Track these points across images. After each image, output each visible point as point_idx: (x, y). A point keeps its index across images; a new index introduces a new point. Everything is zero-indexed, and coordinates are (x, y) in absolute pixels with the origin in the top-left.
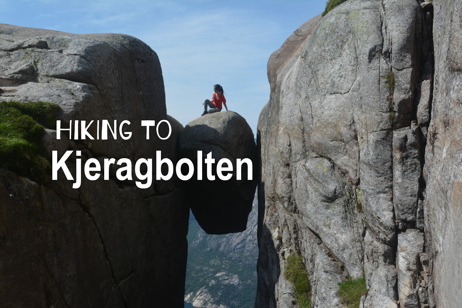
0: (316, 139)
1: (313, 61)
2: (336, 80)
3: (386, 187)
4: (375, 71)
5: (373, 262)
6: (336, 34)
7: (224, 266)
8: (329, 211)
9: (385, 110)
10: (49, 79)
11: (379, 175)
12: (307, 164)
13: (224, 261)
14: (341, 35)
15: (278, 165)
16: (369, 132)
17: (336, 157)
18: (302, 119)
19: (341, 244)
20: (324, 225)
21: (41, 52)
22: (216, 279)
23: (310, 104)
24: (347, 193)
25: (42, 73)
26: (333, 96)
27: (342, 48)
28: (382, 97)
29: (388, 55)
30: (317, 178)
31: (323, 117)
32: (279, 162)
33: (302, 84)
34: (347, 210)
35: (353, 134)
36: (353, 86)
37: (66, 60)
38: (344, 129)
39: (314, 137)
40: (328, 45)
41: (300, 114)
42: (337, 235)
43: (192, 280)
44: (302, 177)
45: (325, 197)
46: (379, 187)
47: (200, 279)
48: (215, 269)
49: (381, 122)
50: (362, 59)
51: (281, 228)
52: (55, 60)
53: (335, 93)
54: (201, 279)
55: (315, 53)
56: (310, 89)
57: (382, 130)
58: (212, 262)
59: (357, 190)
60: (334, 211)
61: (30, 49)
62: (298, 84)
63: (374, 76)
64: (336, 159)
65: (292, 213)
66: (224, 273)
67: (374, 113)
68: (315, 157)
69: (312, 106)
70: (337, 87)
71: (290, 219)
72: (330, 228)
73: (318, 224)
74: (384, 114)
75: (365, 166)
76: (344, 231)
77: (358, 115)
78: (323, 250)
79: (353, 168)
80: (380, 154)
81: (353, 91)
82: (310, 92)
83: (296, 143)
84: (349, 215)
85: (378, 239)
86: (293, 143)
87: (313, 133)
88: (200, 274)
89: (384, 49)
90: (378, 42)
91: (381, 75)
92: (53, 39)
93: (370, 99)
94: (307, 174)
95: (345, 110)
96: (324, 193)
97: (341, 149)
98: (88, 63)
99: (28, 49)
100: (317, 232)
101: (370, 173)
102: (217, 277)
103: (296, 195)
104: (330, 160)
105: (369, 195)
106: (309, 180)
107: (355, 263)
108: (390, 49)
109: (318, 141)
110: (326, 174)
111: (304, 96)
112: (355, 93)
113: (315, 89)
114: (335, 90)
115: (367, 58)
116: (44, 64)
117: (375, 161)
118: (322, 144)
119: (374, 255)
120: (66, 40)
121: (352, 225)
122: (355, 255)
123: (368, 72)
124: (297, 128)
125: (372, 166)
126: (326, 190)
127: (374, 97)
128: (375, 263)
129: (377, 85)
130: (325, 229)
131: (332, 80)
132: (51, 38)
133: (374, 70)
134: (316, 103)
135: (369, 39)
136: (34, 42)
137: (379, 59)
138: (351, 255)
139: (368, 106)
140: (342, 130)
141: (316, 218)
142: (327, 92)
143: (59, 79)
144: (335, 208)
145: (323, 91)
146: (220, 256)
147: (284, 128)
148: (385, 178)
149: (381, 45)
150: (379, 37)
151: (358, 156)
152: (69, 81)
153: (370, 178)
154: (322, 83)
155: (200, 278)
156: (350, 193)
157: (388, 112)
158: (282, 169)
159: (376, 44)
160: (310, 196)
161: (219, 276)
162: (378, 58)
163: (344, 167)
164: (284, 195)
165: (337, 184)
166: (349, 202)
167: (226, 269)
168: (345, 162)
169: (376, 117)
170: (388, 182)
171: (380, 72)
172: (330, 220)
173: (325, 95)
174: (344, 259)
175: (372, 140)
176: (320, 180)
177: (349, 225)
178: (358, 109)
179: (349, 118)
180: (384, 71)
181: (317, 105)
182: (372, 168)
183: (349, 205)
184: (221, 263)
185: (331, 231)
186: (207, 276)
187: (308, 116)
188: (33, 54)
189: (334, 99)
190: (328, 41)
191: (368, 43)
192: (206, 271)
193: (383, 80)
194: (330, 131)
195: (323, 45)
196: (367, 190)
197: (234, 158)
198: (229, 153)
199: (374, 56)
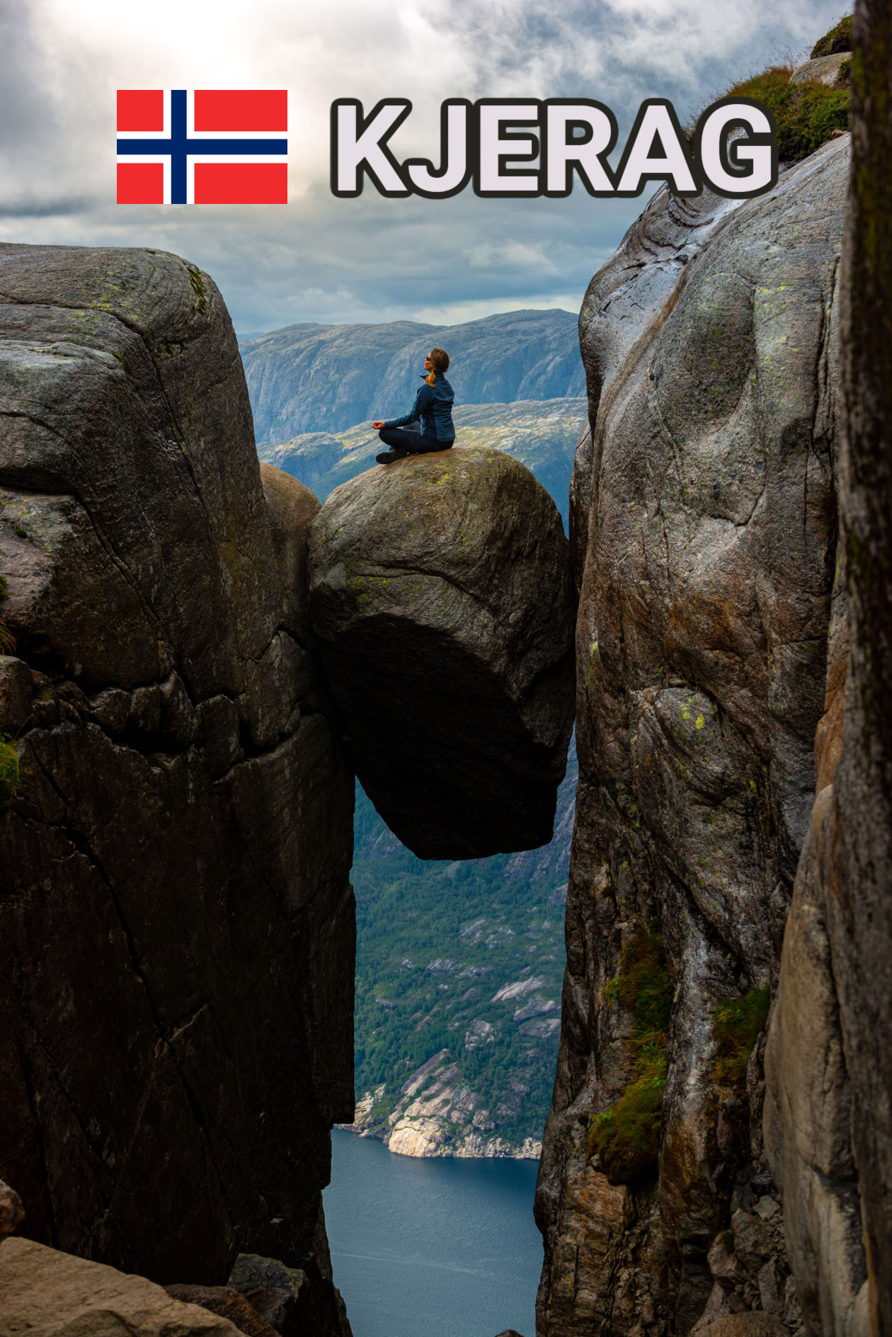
0: (677, 639)
2: (723, 483)
4: (795, 488)
6: (726, 341)
7: (532, 948)
8: (710, 827)
12: (658, 705)
13: (533, 924)
15: (597, 689)
16: (784, 639)
17: (724, 690)
18: (647, 574)
20: (700, 864)
22: (497, 1012)
23: (665, 536)
24: (751, 782)
26: (717, 524)
29: (824, 445)
30: (682, 743)
31: (691, 582)
32: (600, 679)
34: (753, 825)
35: (758, 636)
38: (736, 623)
39: (672, 632)
40: (708, 371)
41: (642, 559)
42: (729, 890)
43: (378, 1025)
44: (648, 737)
45: (700, 791)
46: (805, 776)
47: (416, 1022)
48: (490, 968)
49: (808, 618)
51: (613, 863)
53: (720, 517)
54: (421, 1019)
57: (810, 638)
58: (474, 929)
60: (722, 828)
63: (792, 500)
64: (724, 696)
65: (637, 824)
66: (535, 983)
67: (793, 595)
68: (679, 686)
69: (669, 542)
70: (724, 502)
72: (714, 871)
73: (687, 862)
74: (812, 601)
75: (777, 725)
76: (743, 878)
78: (700, 927)
79: (759, 721)
81: (755, 523)
82: (664, 499)
83: (636, 637)
86: (630, 635)
87: (671, 623)
88: (415, 995)
89: (817, 430)
90: (803, 411)
91: (808, 497)
93: (784, 557)
94: (658, 730)
95: (739, 571)
96: (697, 783)
97: (732, 670)
98: (53, 434)
100: (686, 880)
101: (786, 742)
102: (500, 1005)
104: (712, 698)
106: (662, 745)
108: (830, 430)
109: (682, 644)
110: (700, 733)
111: (651, 506)
112: (758, 532)
113: (677, 494)
114: (721, 508)
118: (689, 654)
121: (761, 865)
123: (781, 488)
125: (790, 726)
126: (701, 776)
127: (792, 554)
129: (799, 525)
130: (701, 874)
131: (714, 478)
133: (794, 483)
134: (678, 537)
137: (805, 454)
139: (782, 574)
140: (732, 624)
141: (682, 845)
142: (704, 511)
144: (724, 820)
146: (508, 903)
147: (607, 585)
149: (808, 419)
150: (808, 396)
154: (692, 483)
155: (418, 1014)
156: (757, 783)
158: (608, 701)
159: (797, 416)
160: (668, 789)
161: (512, 1000)
162: (803, 452)
163: (741, 718)
164: (616, 773)
165: (727, 761)
166: (756, 805)
167: (547, 963)
168: (743, 706)
169: (797, 604)
171: (805, 491)
172: (715, 850)
173: (698, 518)
175: (789, 661)
176: (688, 748)
177: (757, 862)
179: (748, 594)
180: (815, 489)
181: (679, 544)
182: (790, 731)
183: (756, 813)
184: (521, 932)
185: (714, 879)
186: (453, 1001)
187: (660, 571)
189: (718, 534)
190: (708, 358)
191: (779, 413)
192: (445, 975)
193: (813, 513)
194: (705, 623)
195: (698, 368)
196: (781, 784)
197: (495, 611)
198: (476, 598)
199: (794, 445)
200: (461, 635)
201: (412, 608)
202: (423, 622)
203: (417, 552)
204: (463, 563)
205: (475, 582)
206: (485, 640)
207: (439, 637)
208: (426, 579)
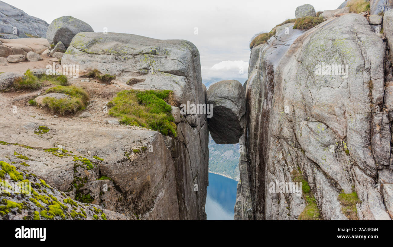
0: (316, 112)
1: (309, 65)
2: (329, 80)
3: (367, 144)
4: (360, 79)
5: (363, 186)
6: (326, 52)
8: (325, 152)
9: (367, 102)
10: (161, 73)
11: (363, 137)
12: (309, 124)
14: (329, 53)
15: (283, 121)
16: (356, 113)
17: (330, 123)
18: (303, 98)
19: (335, 171)
20: (322, 159)
21: (153, 57)
23: (310, 91)
24: (337, 143)
25: (156, 70)
26: (327, 88)
27: (330, 60)
28: (366, 94)
29: (369, 70)
30: (318, 133)
31: (321, 100)
32: (285, 119)
33: (302, 78)
34: (336, 152)
35: (343, 112)
36: (342, 85)
37: (170, 63)
38: (336, 109)
39: (314, 110)
40: (320, 58)
41: (301, 95)
42: (331, 166)
44: (306, 131)
45: (323, 144)
46: (363, 144)
49: (365, 108)
50: (351, 71)
51: (285, 154)
52: (163, 63)
53: (327, 87)
55: (310, 61)
56: (308, 82)
57: (365, 113)
59: (343, 142)
60: (328, 152)
61: (147, 55)
62: (298, 77)
63: (360, 82)
64: (330, 124)
65: (293, 147)
67: (360, 103)
68: (315, 121)
69: (311, 92)
70: (329, 83)
71: (292, 151)
72: (326, 161)
73: (318, 158)
74: (366, 104)
75: (353, 132)
76: (335, 164)
77: (346, 102)
78: (321, 172)
79: (341, 130)
80: (363, 126)
82: (308, 84)
83: (299, 111)
84: (338, 155)
85: (366, 174)
86: (297, 111)
87: (313, 108)
89: (366, 67)
91: (364, 81)
92: (159, 49)
93: (357, 95)
94: (309, 130)
95: (337, 98)
96: (322, 142)
97: (333, 119)
98: (183, 64)
99: (145, 55)
100: (317, 162)
101: (357, 136)
103: (301, 140)
104: (325, 124)
105: (357, 148)
106: (311, 133)
107: (345, 182)
108: (370, 67)
109: (318, 113)
110: (323, 132)
111: (304, 85)
112: (344, 89)
113: (312, 82)
114: (328, 85)
115: (355, 71)
116: (156, 64)
117: (360, 129)
118: (320, 115)
119: (364, 182)
120: (168, 51)
121: (340, 161)
122: (345, 178)
123: (356, 79)
124: (300, 103)
125: (358, 132)
126: (323, 141)
127: (360, 94)
128: (364, 186)
129: (362, 87)
130: (323, 161)
131: (325, 79)
132: (158, 49)
134: (314, 91)
135: (356, 60)
136: (149, 51)
138: (342, 177)
139: (356, 98)
140: (335, 109)
141: (316, 155)
142: (322, 85)
143: (167, 73)
144: (328, 150)
145: (319, 84)
147: (288, 101)
148: (366, 139)
149: (364, 64)
150: (362, 59)
151: (345, 124)
152: (173, 75)
153: (357, 138)
154: (317, 80)
156: (338, 143)
157: (369, 103)
158: (287, 123)
159: (361, 63)
160: (312, 142)
162: (362, 72)
163: (335, 129)
164: (288, 137)
165: (330, 138)
166: (337, 148)
168: (336, 126)
169: (361, 105)
170: (368, 141)
171: (363, 80)
172: (326, 156)
173: (320, 87)
174: (338, 180)
175: (358, 118)
176: (319, 135)
177: (338, 160)
178: (347, 99)
179: (340, 103)
180: (366, 79)
182: (358, 133)
183: (337, 149)
185: (326, 163)
187: (309, 98)
188: (149, 58)
189: (327, 91)
190: (320, 55)
191: (355, 63)
193: (366, 85)
194: (326, 109)
195: (317, 57)
196: (355, 145)
197: (238, 106)
198: (235, 104)
199: (359, 70)
200: (233, 110)
201: (225, 105)
202: (227, 107)
203: (227, 96)
204: (234, 98)
205: (235, 101)
206: (236, 111)
207: (229, 110)
208: (228, 100)
